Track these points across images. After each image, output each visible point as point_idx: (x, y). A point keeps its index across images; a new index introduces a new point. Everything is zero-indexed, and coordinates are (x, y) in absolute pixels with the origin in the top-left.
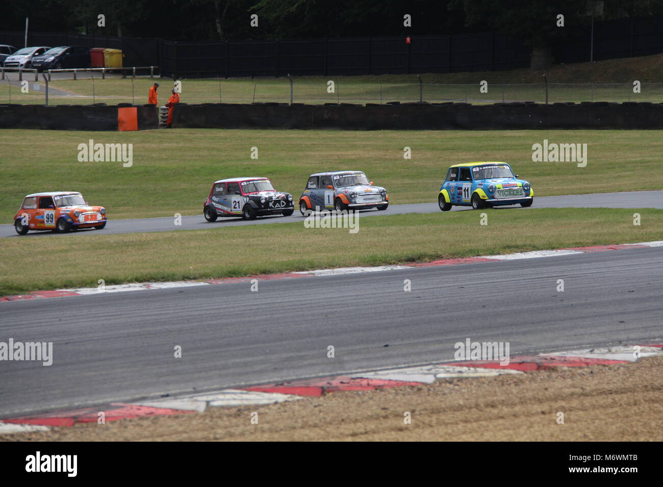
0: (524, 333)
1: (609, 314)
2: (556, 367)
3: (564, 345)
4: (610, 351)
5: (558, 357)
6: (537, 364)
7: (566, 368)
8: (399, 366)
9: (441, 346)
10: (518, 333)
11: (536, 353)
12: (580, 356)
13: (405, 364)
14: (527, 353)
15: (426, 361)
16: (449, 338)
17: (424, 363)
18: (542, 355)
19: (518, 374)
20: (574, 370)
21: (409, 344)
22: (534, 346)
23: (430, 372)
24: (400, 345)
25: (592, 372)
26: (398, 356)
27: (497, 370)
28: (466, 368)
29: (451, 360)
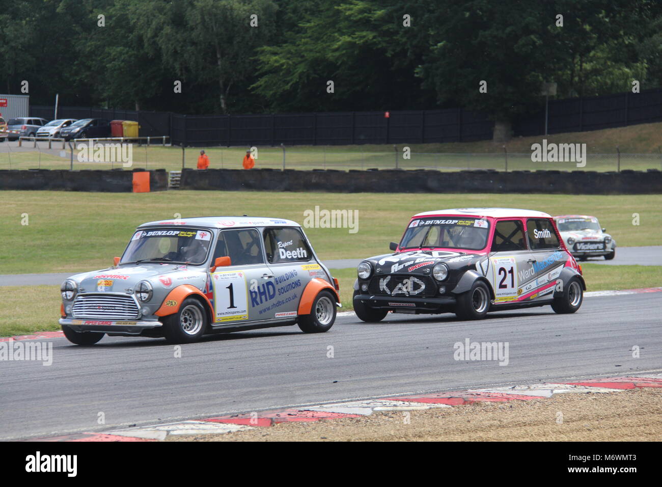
0: (458, 372)
1: (535, 356)
2: (480, 402)
3: (490, 383)
4: (529, 388)
5: (483, 393)
6: (463, 399)
7: (489, 403)
8: (344, 400)
9: (384, 383)
10: (452, 372)
11: (465, 390)
12: (504, 392)
13: (349, 398)
14: (457, 389)
15: (368, 396)
16: (391, 375)
17: (366, 398)
18: (470, 391)
19: (446, 408)
20: (496, 404)
21: (356, 380)
22: (465, 383)
23: (369, 405)
24: (348, 381)
25: (511, 407)
26: (344, 391)
27: (428, 404)
28: (401, 402)
29: (389, 395)
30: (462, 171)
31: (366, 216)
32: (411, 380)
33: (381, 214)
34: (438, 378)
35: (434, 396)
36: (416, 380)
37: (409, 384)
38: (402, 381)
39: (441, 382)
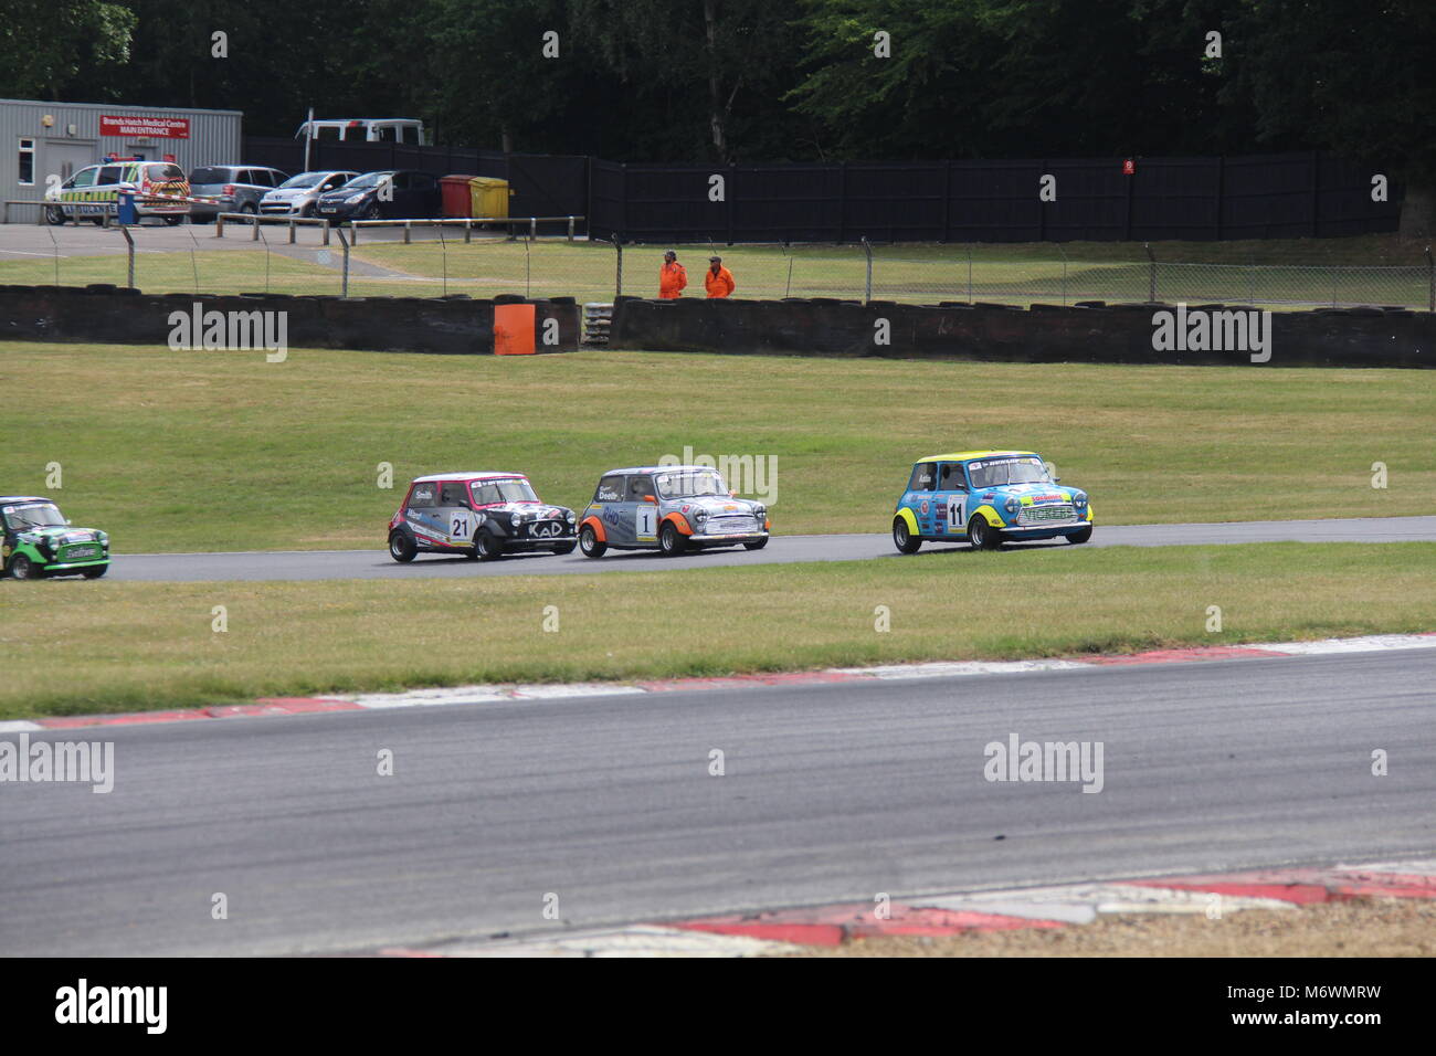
0: (1311, 819)
2: (1369, 896)
3: (1395, 848)
5: (1378, 874)
6: (1326, 888)
7: (1391, 900)
8: (1022, 884)
9: (1122, 842)
10: (1297, 818)
11: (1330, 864)
13: (1032, 878)
14: (1309, 863)
15: (1084, 873)
16: (1142, 823)
17: (1079, 879)
18: (1341, 868)
19: (1281, 910)
20: (1409, 904)
21: (1053, 835)
22: (1329, 848)
23: (1086, 899)
24: (1031, 837)
26: (1023, 860)
27: (1237, 899)
28: (1166, 893)
29: (1139, 874)
30: (1317, 310)
31: (1075, 422)
32: (1191, 837)
33: (1113, 416)
34: (1260, 833)
35: (1251, 879)
36: (1204, 836)
37: (1188, 846)
38: (1168, 840)
39: (1267, 844)
